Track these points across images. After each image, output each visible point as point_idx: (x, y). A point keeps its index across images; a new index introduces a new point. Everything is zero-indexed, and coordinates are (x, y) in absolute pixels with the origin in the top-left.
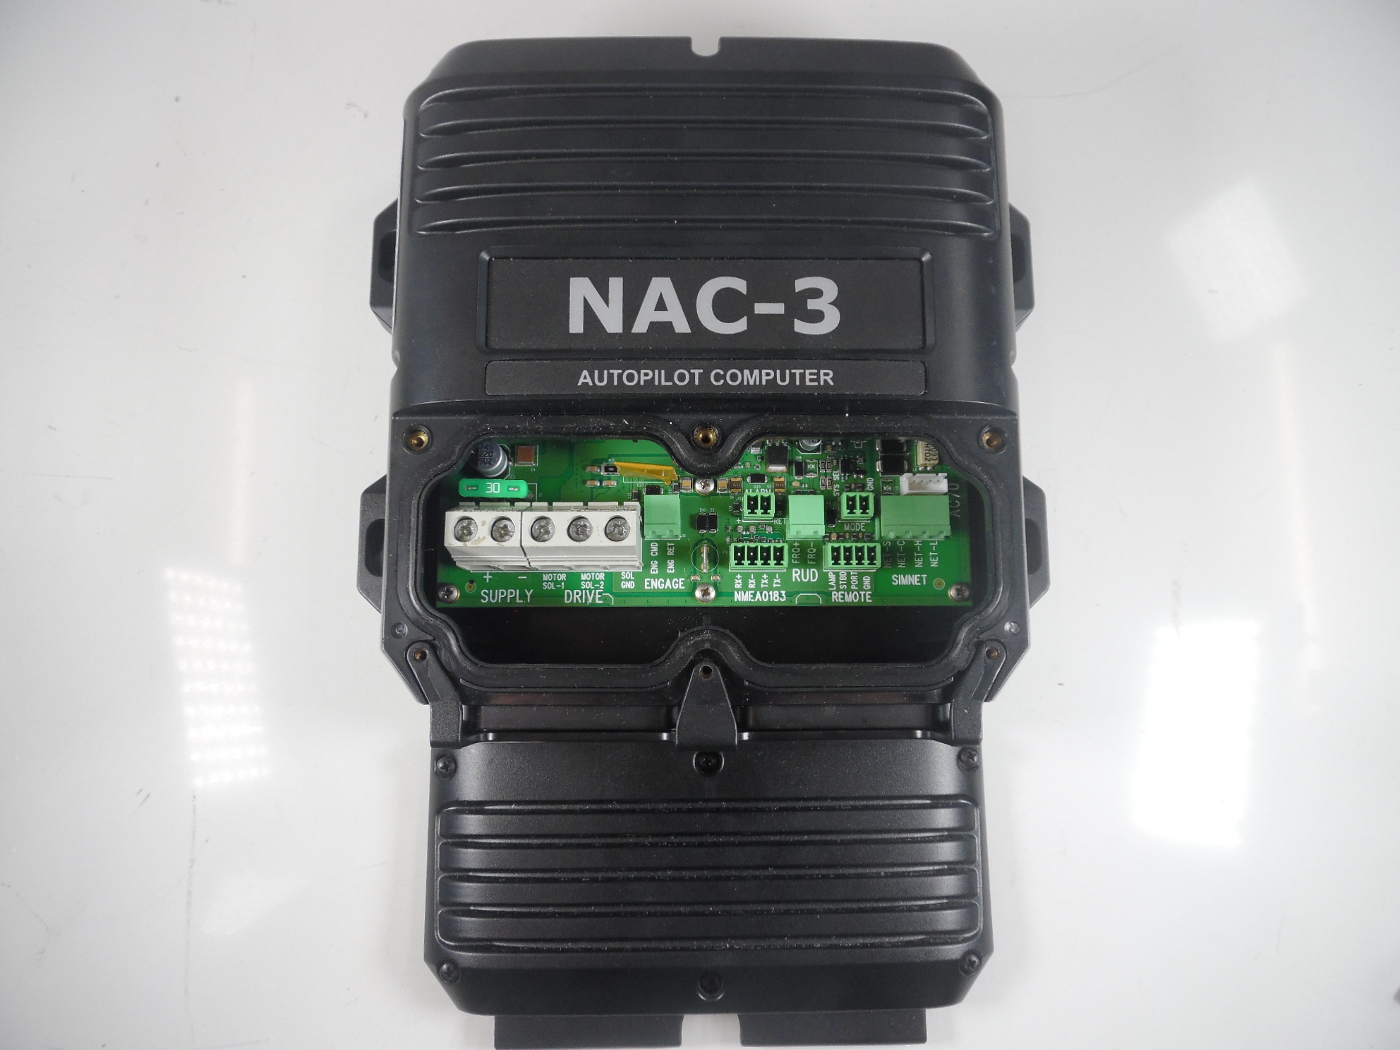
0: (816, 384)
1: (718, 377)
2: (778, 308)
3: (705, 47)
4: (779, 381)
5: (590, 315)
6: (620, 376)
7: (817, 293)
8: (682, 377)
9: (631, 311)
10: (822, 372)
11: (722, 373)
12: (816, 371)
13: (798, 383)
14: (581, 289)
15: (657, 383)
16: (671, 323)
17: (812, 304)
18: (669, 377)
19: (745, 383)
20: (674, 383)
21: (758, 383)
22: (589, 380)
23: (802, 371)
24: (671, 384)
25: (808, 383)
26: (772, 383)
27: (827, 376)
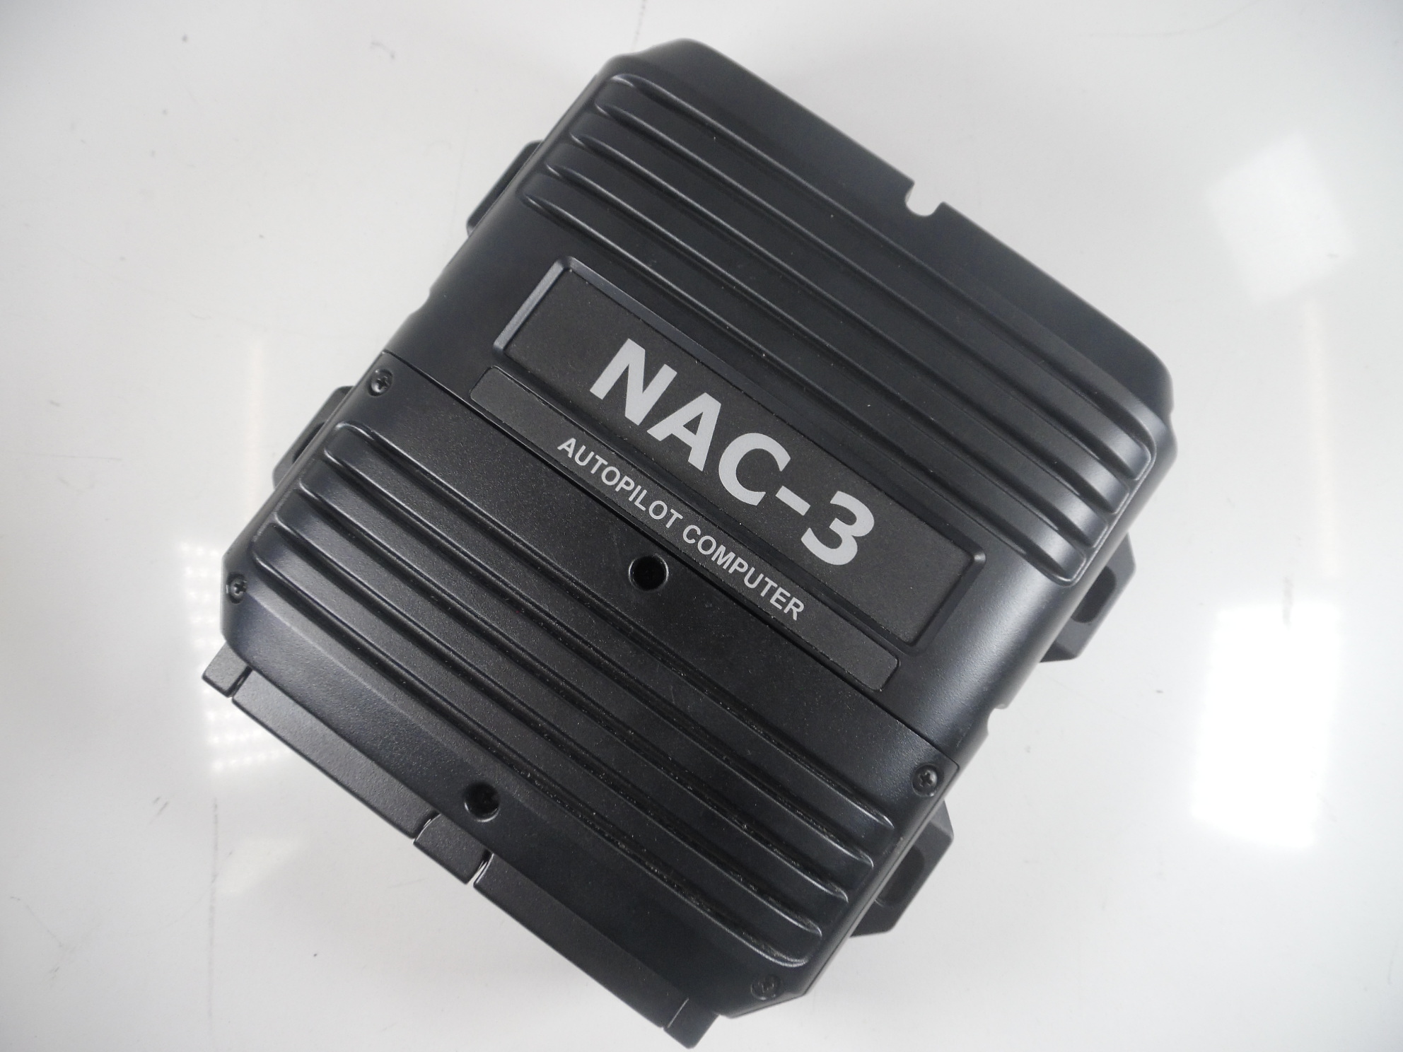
0: (780, 608)
1: (692, 534)
2: (801, 506)
4: (746, 580)
5: (621, 385)
6: (602, 468)
7: (849, 518)
8: (658, 510)
9: (661, 410)
10: (794, 600)
11: (699, 532)
12: (788, 595)
13: (763, 594)
14: (631, 356)
15: (631, 499)
16: (690, 449)
17: (837, 526)
18: (646, 502)
19: (713, 559)
20: (647, 510)
21: (725, 567)
22: (571, 451)
23: (776, 585)
24: (644, 509)
25: (772, 601)
26: (739, 576)
27: (795, 607)
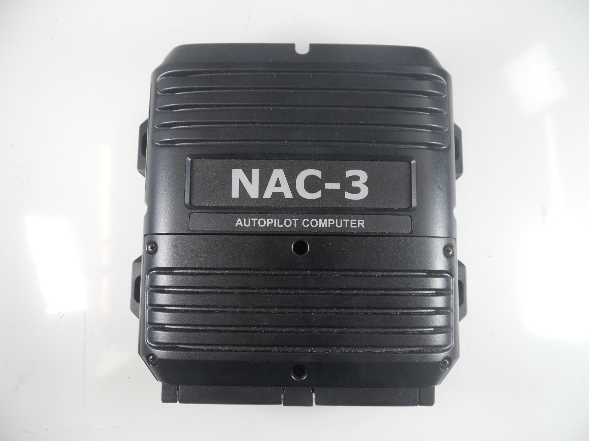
0: (356, 227)
1: (306, 223)
2: (337, 186)
3: (302, 49)
4: (337, 226)
5: (242, 189)
6: (257, 222)
7: (357, 178)
8: (288, 223)
9: (263, 187)
10: (359, 221)
11: (308, 221)
12: (356, 220)
13: (346, 226)
14: (238, 175)
15: (275, 226)
16: (283, 193)
17: (355, 184)
18: (282, 223)
19: (320, 226)
20: (284, 226)
21: (326, 226)
22: (241, 224)
23: (349, 220)
24: (282, 226)
25: (352, 226)
26: (333, 226)
27: (361, 223)
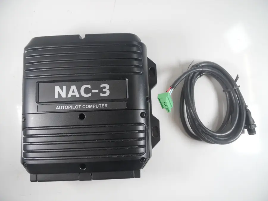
0: (104, 107)
1: (84, 107)
2: (97, 91)
5: (59, 94)
6: (64, 107)
7: (105, 87)
8: (77, 107)
10: (105, 105)
13: (100, 107)
14: (57, 88)
15: (72, 108)
16: (75, 95)
17: (104, 90)
18: (74, 107)
19: (90, 108)
21: (92, 107)
22: (58, 108)
23: (101, 105)
25: (102, 107)
26: (95, 107)
27: (106, 105)
